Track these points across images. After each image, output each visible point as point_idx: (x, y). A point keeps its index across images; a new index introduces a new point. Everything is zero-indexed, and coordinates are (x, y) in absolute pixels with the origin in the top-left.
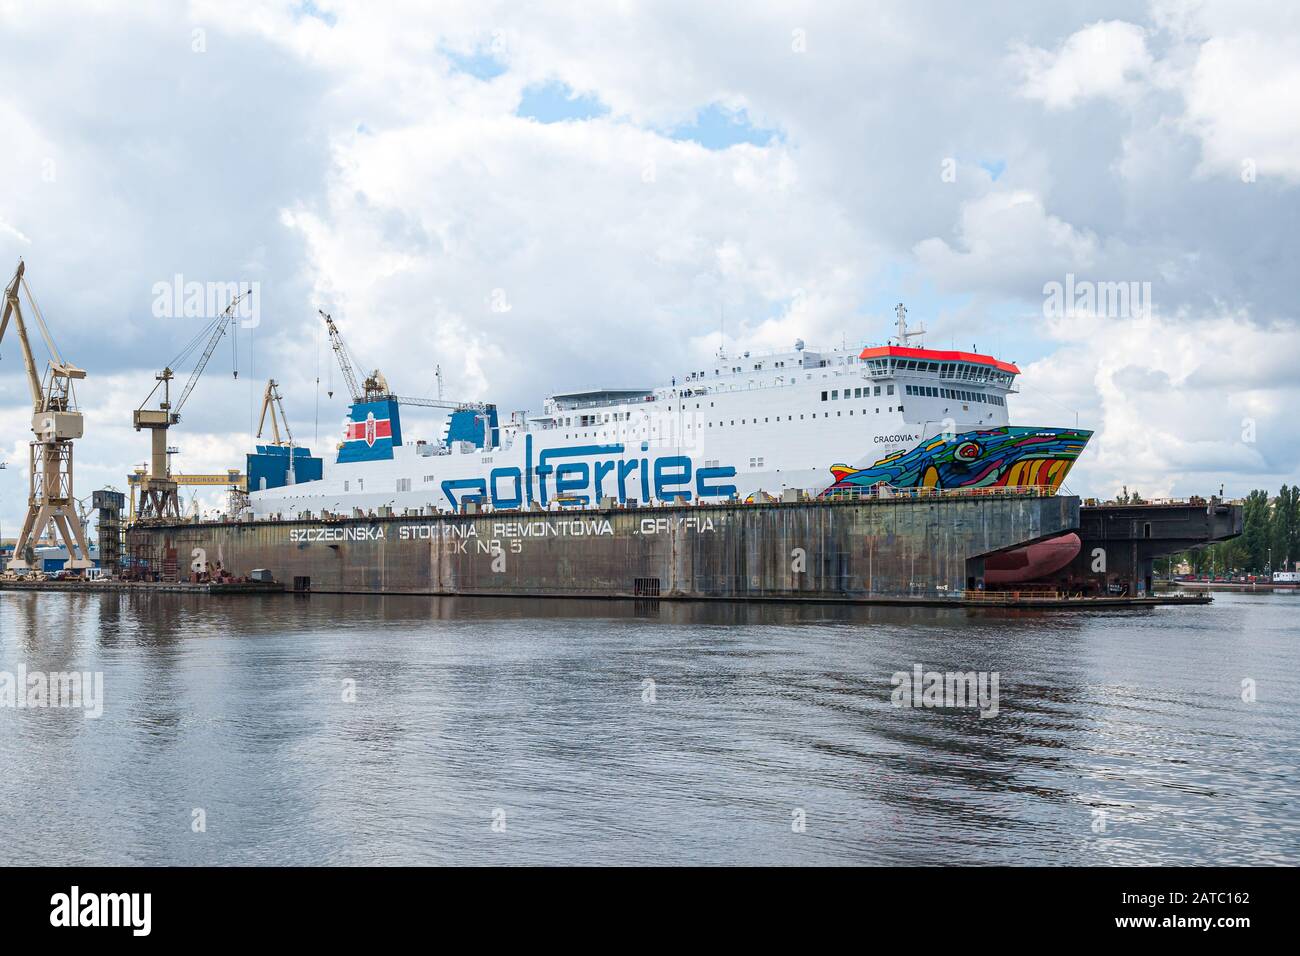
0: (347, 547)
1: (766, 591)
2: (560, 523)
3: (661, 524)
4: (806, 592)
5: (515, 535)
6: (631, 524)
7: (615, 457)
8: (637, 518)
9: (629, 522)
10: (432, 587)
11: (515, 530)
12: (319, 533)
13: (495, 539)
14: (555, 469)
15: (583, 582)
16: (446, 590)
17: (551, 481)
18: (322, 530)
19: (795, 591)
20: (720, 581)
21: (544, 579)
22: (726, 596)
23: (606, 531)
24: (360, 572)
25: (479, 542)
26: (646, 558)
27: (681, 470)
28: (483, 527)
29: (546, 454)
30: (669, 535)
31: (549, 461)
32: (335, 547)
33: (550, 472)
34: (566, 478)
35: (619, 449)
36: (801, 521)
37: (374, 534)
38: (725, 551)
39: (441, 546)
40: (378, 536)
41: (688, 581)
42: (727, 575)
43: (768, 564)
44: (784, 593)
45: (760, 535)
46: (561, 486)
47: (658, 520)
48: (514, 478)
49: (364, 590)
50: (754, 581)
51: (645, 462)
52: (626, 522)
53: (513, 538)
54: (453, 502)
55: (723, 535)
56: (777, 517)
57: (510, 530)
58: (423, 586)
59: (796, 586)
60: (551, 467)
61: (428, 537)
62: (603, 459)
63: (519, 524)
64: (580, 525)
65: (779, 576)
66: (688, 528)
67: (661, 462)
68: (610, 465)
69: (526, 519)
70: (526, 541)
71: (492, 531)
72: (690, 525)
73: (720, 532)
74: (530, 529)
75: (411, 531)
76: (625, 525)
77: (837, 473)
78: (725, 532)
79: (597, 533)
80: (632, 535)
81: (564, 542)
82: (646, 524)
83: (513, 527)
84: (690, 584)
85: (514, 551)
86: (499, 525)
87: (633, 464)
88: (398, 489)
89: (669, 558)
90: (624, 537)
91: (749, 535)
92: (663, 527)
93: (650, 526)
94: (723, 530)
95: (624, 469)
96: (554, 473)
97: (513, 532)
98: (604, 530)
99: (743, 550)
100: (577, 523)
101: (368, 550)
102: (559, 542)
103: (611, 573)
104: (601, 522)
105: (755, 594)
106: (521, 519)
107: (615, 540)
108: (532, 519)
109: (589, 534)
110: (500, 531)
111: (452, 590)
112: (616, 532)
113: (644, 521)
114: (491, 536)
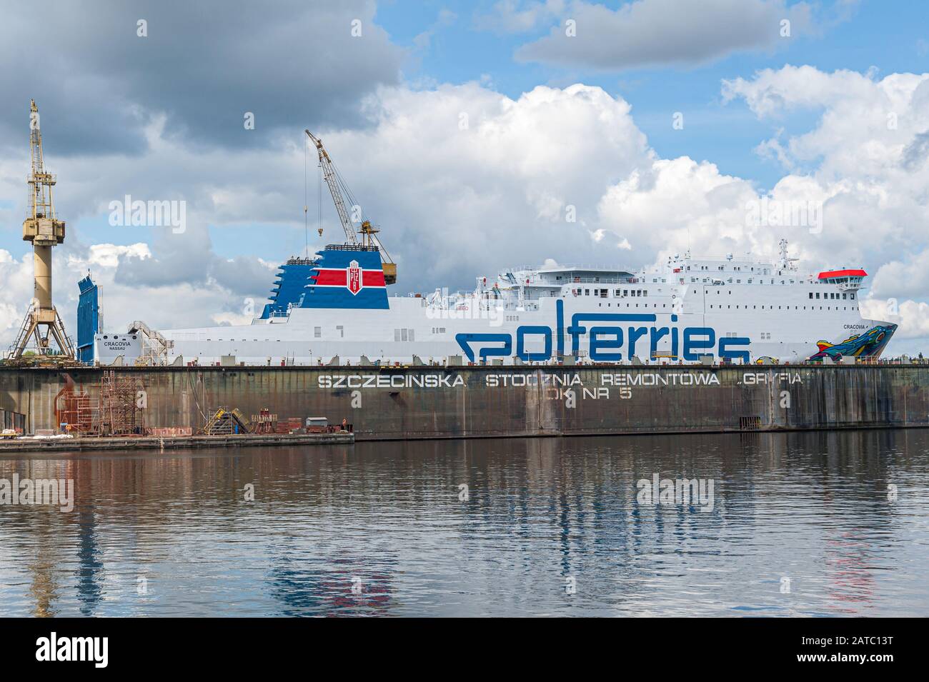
0: (411, 393)
1: (840, 423)
2: (670, 375)
3: (760, 377)
4: (867, 422)
5: (624, 384)
6: (735, 377)
7: (648, 325)
8: (740, 373)
9: (733, 375)
10: (530, 429)
11: (624, 379)
12: (367, 379)
13: (603, 387)
14: (588, 330)
15: (693, 420)
16: (546, 432)
17: (584, 340)
18: (373, 377)
19: (860, 422)
20: (807, 417)
21: (656, 420)
22: (812, 427)
23: (714, 381)
24: (433, 418)
25: (585, 389)
26: (749, 402)
27: (706, 338)
28: (589, 377)
29: (577, 318)
30: (767, 385)
31: (581, 324)
32: (394, 394)
33: (584, 332)
34: (599, 338)
35: (652, 318)
36: (861, 376)
37: (451, 381)
38: (810, 397)
39: (540, 393)
40: (455, 383)
41: (783, 418)
42: (813, 413)
43: (841, 404)
44: (852, 424)
45: (835, 385)
46: (594, 344)
47: (758, 375)
48: (544, 335)
49: (437, 435)
50: (831, 417)
51: (675, 330)
52: (731, 375)
53: (622, 386)
54: (470, 353)
55: (808, 386)
56: (846, 373)
57: (619, 380)
58: (517, 429)
59: (860, 419)
60: (585, 328)
61: (522, 385)
62: (637, 325)
63: (629, 376)
64: (689, 377)
65: (849, 413)
66: (782, 381)
67: (688, 332)
68: (643, 331)
69: (635, 372)
70: (635, 389)
71: (599, 381)
72: (783, 378)
73: (806, 383)
74: (640, 378)
75: (501, 380)
76: (730, 376)
77: (821, 347)
78: (810, 384)
79: (705, 383)
80: (736, 385)
81: (675, 390)
82: (748, 377)
83: (621, 377)
84: (784, 420)
85: (623, 397)
86: (608, 375)
87: (665, 331)
88: (396, 339)
89: (768, 402)
90: (730, 387)
91: (827, 386)
92: (762, 380)
93: (750, 379)
94: (808, 382)
95: (656, 335)
96: (588, 334)
97: (621, 382)
98: (711, 381)
99: (823, 395)
100: (686, 375)
101: (444, 397)
102: (669, 390)
103: (719, 414)
104: (708, 375)
105: (833, 425)
106: (630, 371)
107: (722, 389)
108: (641, 371)
109: (698, 383)
110: (608, 381)
111: (554, 432)
112: (722, 382)
113: (745, 375)
114: (599, 384)
